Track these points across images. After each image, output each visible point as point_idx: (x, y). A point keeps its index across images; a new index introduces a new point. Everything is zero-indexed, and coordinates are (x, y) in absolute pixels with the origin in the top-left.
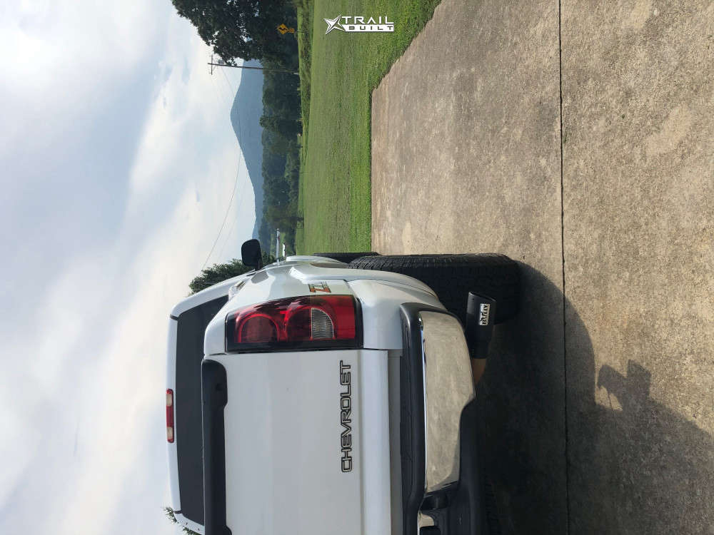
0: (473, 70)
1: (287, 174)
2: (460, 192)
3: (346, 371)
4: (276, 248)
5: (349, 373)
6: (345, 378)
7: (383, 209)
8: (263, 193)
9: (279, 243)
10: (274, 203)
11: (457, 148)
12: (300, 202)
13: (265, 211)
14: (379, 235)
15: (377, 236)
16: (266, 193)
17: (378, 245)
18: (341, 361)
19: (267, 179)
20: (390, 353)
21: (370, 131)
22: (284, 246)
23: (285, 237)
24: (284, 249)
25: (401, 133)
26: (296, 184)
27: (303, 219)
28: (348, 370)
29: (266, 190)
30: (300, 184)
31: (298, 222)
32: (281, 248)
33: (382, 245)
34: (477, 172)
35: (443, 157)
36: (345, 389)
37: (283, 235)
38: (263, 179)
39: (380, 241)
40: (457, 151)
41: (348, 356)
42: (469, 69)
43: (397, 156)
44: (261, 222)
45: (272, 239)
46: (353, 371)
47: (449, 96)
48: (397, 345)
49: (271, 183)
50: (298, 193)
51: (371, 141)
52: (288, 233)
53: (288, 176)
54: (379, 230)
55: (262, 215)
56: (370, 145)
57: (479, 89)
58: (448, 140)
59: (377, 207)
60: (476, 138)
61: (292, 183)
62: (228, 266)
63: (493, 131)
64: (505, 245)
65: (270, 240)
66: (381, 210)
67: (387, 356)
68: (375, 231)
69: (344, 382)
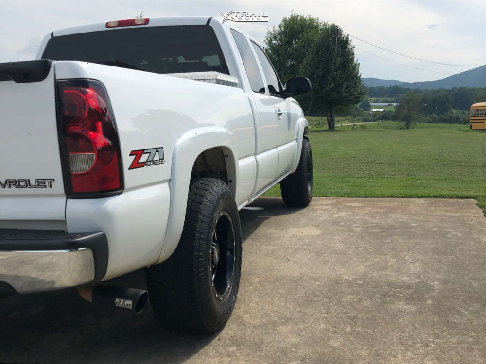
0: (429, 302)
1: (455, 111)
2: (318, 283)
3: (47, 184)
4: (380, 102)
5: (46, 187)
6: (41, 183)
7: (350, 208)
8: (436, 89)
9: (386, 106)
10: (425, 100)
11: (361, 282)
12: (425, 124)
13: (417, 91)
14: (328, 205)
15: (329, 202)
16: (434, 92)
17: (319, 203)
18: (54, 180)
19: (450, 92)
20: (64, 222)
21: (436, 197)
22: (382, 110)
23: (390, 111)
24: (379, 110)
25: (414, 227)
26: (444, 121)
27: (408, 128)
28: (47, 186)
29: (439, 91)
30: (445, 125)
31: (404, 123)
32: (380, 107)
33: (317, 207)
34: (325, 300)
35: (361, 269)
36: (33, 183)
37: (393, 109)
38: (450, 89)
39: (322, 205)
40: (358, 282)
41: (59, 186)
42: (433, 298)
43: (393, 223)
44: (406, 87)
45: (389, 99)
46: (47, 190)
47: (418, 277)
48: (70, 229)
49: (445, 96)
50: (436, 122)
51: (427, 197)
52: (394, 114)
53: (452, 113)
54: (332, 205)
55: (414, 88)
56: (422, 197)
57: (405, 307)
58: (375, 274)
59: (355, 203)
60: (360, 301)
61: (445, 117)
62: (352, 60)
63: (354, 319)
64: (242, 323)
65: (389, 97)
66: (349, 206)
67: (61, 219)
68: (333, 200)
69: (38, 182)
